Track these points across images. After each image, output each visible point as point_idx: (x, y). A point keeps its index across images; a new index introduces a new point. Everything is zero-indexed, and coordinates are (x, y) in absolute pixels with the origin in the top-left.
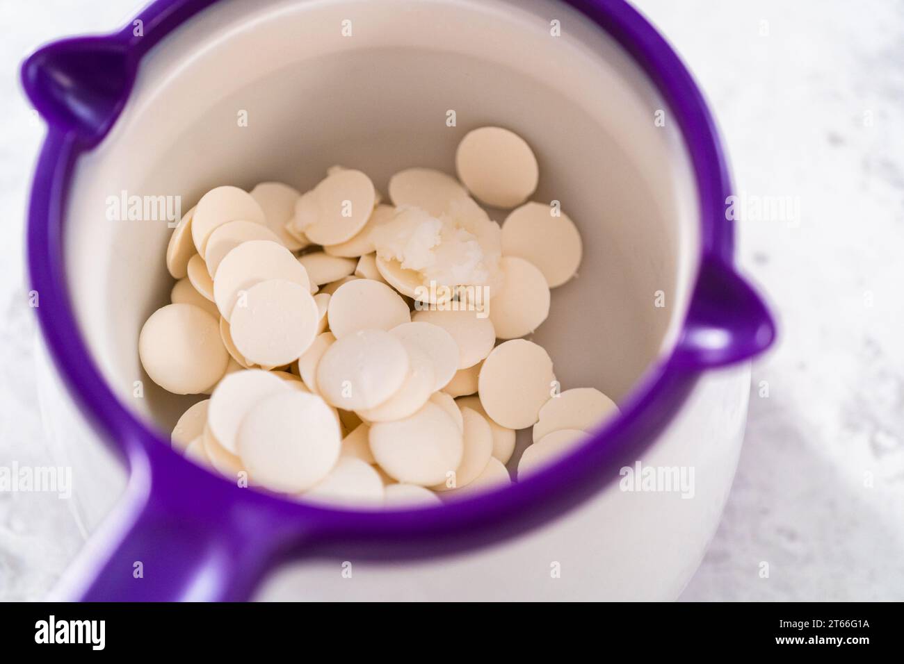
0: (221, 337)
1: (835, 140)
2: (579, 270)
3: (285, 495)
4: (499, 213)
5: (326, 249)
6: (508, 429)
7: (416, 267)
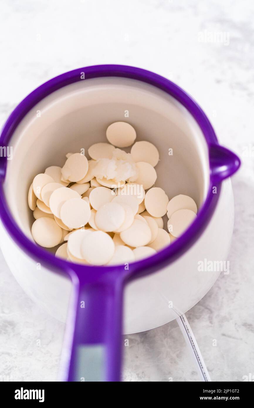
0: (57, 224)
1: (218, 82)
2: (160, 158)
3: (102, 266)
4: (128, 149)
5: (77, 183)
6: (159, 218)
7: (112, 178)
